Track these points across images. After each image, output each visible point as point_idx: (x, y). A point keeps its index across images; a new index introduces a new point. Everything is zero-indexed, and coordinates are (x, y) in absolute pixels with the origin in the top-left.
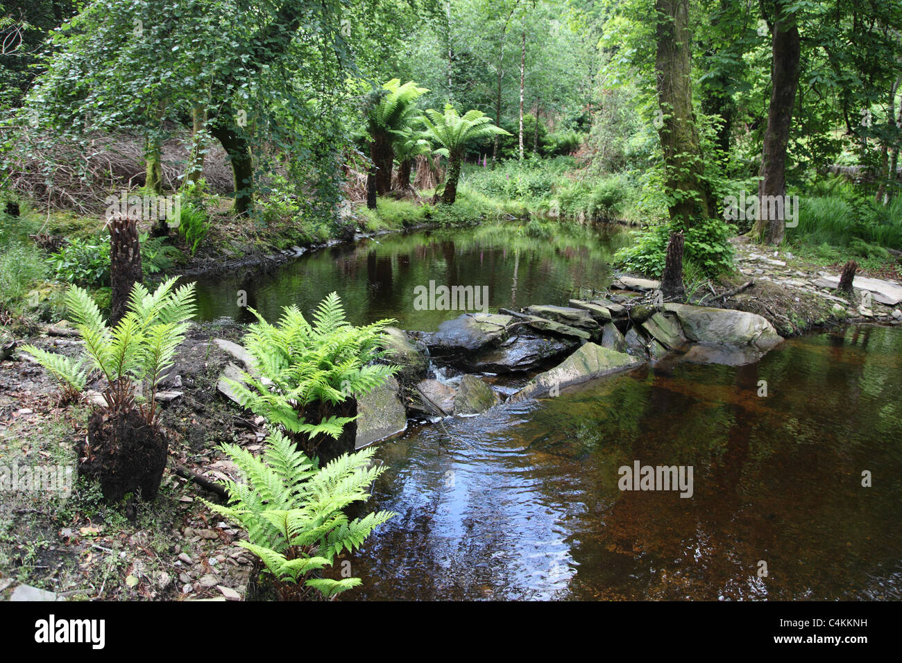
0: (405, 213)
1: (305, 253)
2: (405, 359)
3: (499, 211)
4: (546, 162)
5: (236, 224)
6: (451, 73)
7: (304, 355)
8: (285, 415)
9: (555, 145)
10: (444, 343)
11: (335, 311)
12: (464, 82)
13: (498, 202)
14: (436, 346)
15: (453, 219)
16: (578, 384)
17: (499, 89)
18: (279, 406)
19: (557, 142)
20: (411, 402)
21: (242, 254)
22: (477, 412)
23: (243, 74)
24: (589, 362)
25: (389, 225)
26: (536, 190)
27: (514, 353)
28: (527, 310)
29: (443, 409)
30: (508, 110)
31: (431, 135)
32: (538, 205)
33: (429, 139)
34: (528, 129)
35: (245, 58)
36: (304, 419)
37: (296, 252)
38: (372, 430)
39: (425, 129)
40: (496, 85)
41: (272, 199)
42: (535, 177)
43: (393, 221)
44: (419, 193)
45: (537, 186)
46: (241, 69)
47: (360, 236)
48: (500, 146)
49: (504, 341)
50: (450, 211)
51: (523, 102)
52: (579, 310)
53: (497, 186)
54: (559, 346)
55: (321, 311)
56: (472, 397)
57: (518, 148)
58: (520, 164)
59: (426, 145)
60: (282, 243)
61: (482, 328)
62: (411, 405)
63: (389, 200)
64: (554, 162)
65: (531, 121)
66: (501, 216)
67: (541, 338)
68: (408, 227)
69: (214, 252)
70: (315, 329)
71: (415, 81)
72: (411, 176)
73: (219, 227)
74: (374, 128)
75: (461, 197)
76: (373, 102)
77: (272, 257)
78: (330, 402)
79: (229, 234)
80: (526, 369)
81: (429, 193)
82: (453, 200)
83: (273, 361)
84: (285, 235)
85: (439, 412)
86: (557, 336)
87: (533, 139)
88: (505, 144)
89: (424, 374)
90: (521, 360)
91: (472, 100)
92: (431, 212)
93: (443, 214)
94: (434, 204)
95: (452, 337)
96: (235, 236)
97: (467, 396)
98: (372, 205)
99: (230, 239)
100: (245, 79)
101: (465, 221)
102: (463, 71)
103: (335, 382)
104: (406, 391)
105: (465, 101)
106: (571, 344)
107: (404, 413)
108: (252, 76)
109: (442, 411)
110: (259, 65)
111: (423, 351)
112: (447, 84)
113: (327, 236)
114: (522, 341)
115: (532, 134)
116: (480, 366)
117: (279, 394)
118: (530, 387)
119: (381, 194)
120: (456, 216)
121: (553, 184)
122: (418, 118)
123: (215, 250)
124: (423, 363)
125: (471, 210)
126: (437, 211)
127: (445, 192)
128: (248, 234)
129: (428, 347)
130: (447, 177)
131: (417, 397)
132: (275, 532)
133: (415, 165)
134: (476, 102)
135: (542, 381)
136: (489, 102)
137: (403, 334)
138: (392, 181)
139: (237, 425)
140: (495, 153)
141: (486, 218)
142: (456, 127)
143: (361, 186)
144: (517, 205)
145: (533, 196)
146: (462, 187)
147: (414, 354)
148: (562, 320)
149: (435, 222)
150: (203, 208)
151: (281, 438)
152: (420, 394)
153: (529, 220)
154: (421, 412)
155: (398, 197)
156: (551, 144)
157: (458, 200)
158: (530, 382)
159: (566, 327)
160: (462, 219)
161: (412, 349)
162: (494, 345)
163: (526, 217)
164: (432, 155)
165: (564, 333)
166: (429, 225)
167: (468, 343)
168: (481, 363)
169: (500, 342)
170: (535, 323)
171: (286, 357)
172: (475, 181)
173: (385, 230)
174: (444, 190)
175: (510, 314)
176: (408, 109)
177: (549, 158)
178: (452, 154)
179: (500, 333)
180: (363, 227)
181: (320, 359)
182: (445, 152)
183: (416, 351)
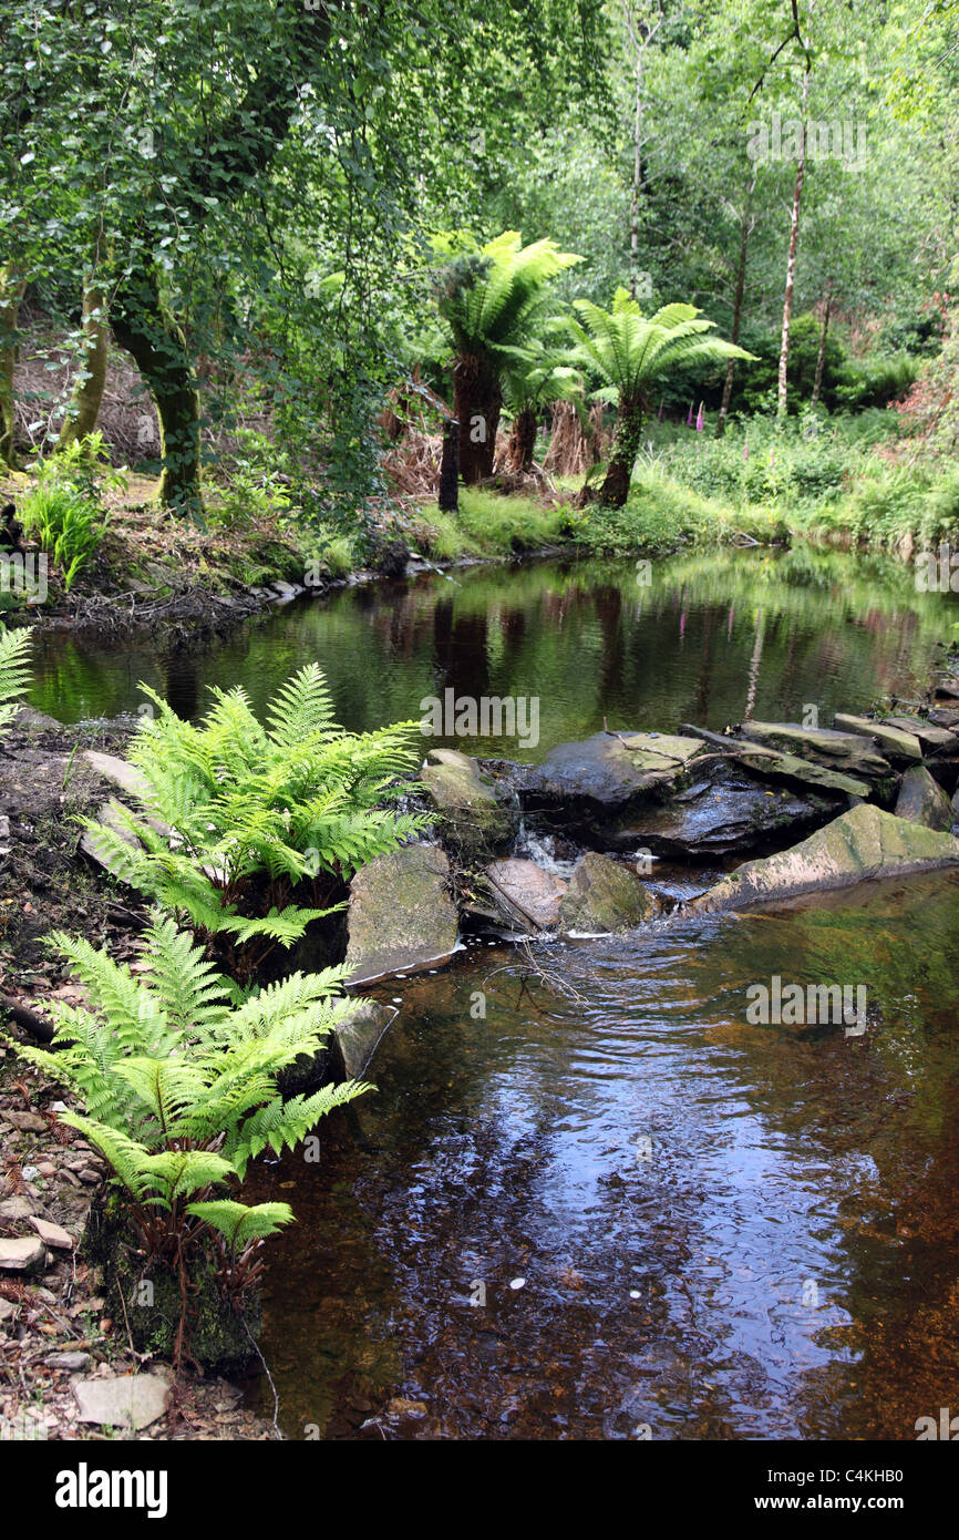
0: (516, 524)
1: (299, 598)
2: (468, 813)
3: (724, 529)
4: (838, 422)
5: (161, 529)
6: (636, 221)
7: (241, 781)
8: (194, 895)
9: (862, 386)
10: (553, 786)
11: (313, 702)
12: (665, 243)
13: (723, 506)
14: (535, 791)
15: (619, 540)
16: (834, 889)
17: (743, 257)
18: (184, 878)
19: (864, 378)
20: (470, 899)
21: (169, 593)
22: (605, 930)
23: (166, 216)
24: (861, 846)
25: (483, 546)
26: (809, 483)
27: (701, 817)
28: (738, 730)
29: (537, 919)
30: (764, 306)
31: (584, 357)
32: (811, 516)
33: (581, 367)
34: (803, 348)
35: (168, 182)
36: (234, 908)
37: (280, 594)
38: (385, 951)
39: (571, 345)
40: (735, 248)
41: (240, 481)
42: (810, 454)
43: (491, 540)
44: (554, 483)
45: (810, 473)
46: (160, 207)
47: (419, 567)
48: (739, 387)
49: (680, 790)
50: (614, 523)
51: (791, 288)
52: (850, 737)
53: (723, 472)
54: (796, 808)
55: (284, 699)
56: (598, 898)
57: (776, 391)
58: (778, 427)
59: (575, 380)
60: (256, 572)
61: (636, 762)
62: (470, 906)
63: (487, 494)
64: (856, 421)
65: (811, 330)
66: (725, 537)
67: (762, 788)
68: (522, 554)
69: (112, 585)
70: (271, 733)
71: (556, 236)
72: (538, 447)
73: (124, 534)
74: (464, 342)
75: (641, 493)
76: (461, 283)
77: (228, 601)
78: (286, 876)
79: (144, 551)
80: (722, 851)
81: (573, 483)
82: (622, 500)
83: (179, 790)
84: (261, 558)
85: (527, 925)
86: (796, 786)
87: (813, 372)
88: (751, 381)
89: (504, 847)
90: (713, 832)
91: (680, 282)
92: (573, 523)
93: (600, 529)
94: (582, 506)
95: (572, 776)
96: (157, 555)
97: (588, 896)
98: (449, 503)
99: (146, 560)
100: (166, 227)
101: (645, 544)
102: (665, 217)
103: (297, 837)
104: (464, 878)
105: (666, 284)
106: (825, 806)
107: (455, 922)
108: (183, 222)
109: (533, 923)
110: (197, 198)
111: (508, 801)
112: (628, 246)
113: (349, 564)
114: (719, 793)
115: (811, 359)
116: (626, 839)
117: (188, 855)
118: (725, 888)
119: (469, 481)
120: (627, 533)
121: (847, 471)
122: (557, 319)
123: (115, 581)
124: (506, 825)
125: (660, 522)
126: (586, 522)
127: (606, 481)
128: (184, 552)
129: (520, 792)
130: (615, 450)
131: (483, 891)
132: (141, 1110)
133: (549, 423)
134: (692, 287)
135: (753, 877)
136: (720, 286)
137: (470, 764)
138: (497, 455)
139: (112, 920)
140: (725, 401)
141: (688, 540)
142: (637, 342)
143: (430, 463)
144: (765, 515)
145: (801, 495)
146: (646, 472)
147: (487, 805)
148: (812, 755)
149: (581, 544)
150: (94, 493)
151: (174, 935)
152: (491, 885)
153: (787, 547)
154: (489, 921)
155: (507, 489)
156: (852, 383)
157: (635, 500)
158: (727, 878)
159: (819, 769)
160: (640, 540)
161: (486, 795)
162: (656, 798)
163: (780, 541)
164: (586, 403)
165: (812, 781)
166: (568, 550)
167: (602, 789)
168: (627, 834)
169: (670, 792)
170: (752, 756)
171: (207, 783)
172: (677, 460)
173: (472, 556)
174: (603, 477)
175: (700, 736)
176: (536, 299)
177: (847, 412)
178: (625, 400)
179: (672, 773)
180: (425, 549)
181: (271, 792)
182: (611, 394)
183: (492, 799)
